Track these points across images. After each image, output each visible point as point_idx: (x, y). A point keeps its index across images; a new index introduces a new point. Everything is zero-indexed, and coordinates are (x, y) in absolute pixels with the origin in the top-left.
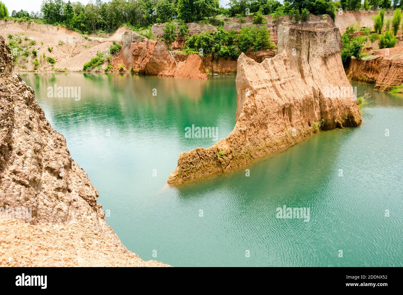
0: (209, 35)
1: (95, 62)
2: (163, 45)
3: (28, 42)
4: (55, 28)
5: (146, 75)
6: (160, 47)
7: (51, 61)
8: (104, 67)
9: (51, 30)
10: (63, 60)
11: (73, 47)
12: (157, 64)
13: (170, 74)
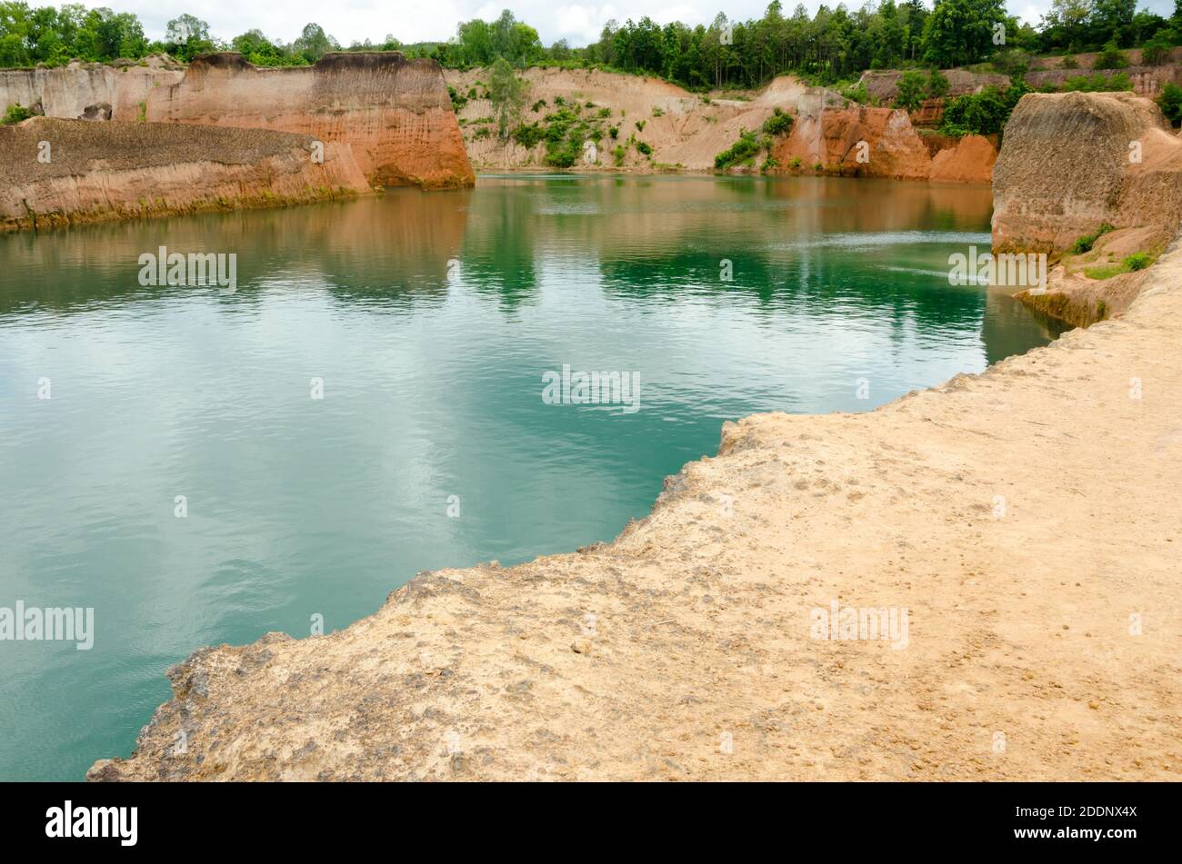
0: (995, 95)
1: (743, 151)
2: (904, 118)
3: (595, 112)
4: (640, 80)
5: (863, 177)
6: (898, 121)
7: (643, 149)
8: (759, 161)
9: (630, 84)
10: (666, 147)
11: (682, 120)
12: (890, 156)
13: (920, 175)
